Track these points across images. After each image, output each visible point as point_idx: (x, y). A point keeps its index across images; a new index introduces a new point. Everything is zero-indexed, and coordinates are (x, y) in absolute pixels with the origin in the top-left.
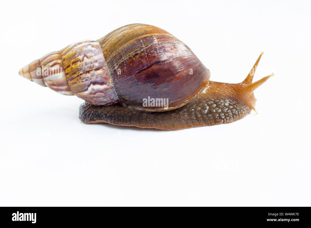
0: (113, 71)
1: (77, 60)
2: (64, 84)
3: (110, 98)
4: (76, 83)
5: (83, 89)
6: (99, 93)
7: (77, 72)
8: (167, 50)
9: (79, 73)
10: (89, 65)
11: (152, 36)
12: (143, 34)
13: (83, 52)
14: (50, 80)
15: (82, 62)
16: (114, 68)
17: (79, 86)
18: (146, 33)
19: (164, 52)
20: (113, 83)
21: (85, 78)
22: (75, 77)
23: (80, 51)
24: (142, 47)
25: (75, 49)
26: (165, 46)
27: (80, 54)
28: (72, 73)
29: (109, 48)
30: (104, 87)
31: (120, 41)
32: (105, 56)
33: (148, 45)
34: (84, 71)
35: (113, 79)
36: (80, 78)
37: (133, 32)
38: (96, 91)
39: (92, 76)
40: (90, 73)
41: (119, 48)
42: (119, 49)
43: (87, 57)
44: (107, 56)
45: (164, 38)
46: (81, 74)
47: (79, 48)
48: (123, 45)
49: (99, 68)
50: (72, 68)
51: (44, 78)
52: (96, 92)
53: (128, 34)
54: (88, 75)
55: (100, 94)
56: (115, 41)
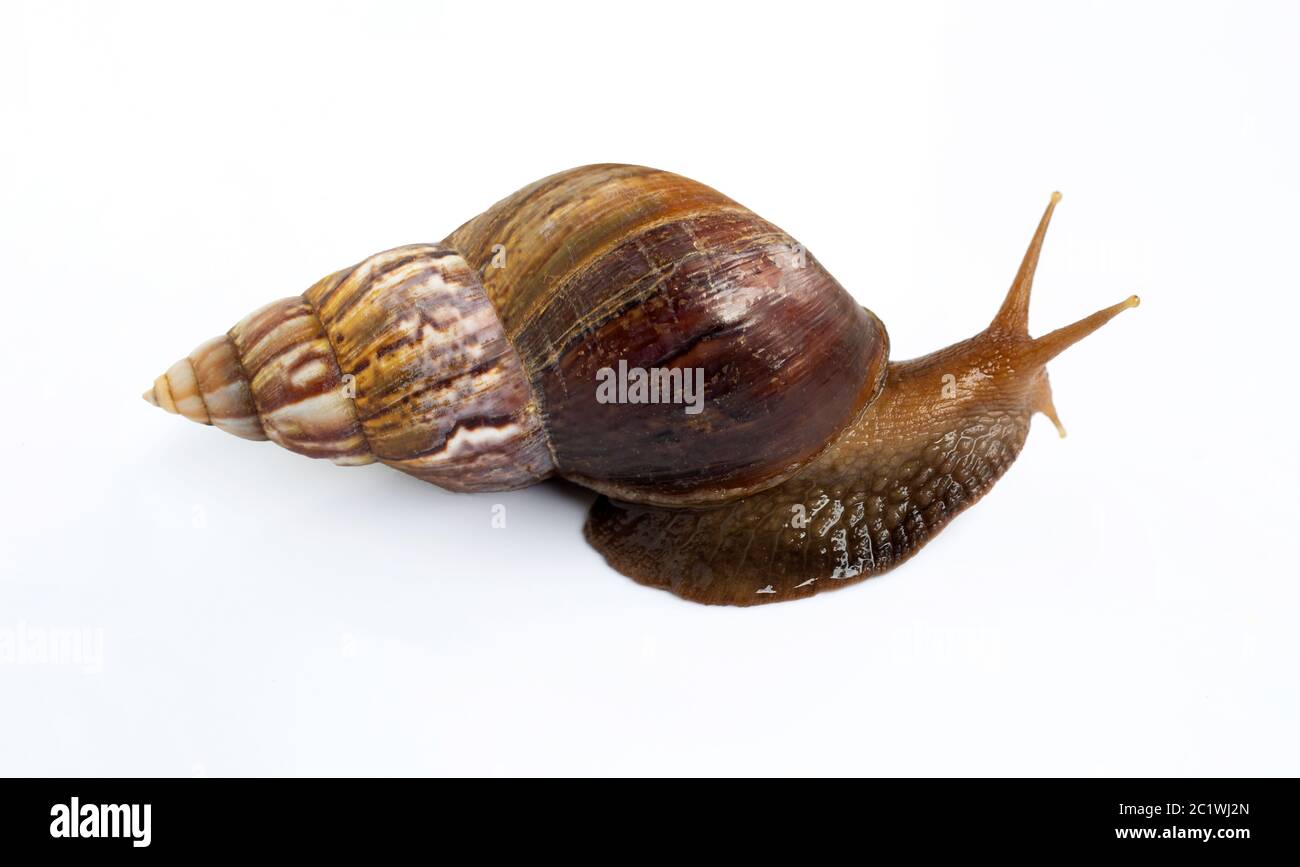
0: (542, 370)
1: (397, 339)
2: (346, 433)
3: (529, 469)
4: (398, 428)
5: (426, 447)
6: (487, 456)
7: (401, 385)
8: (742, 277)
9: (407, 389)
10: (447, 357)
11: (676, 226)
12: (640, 219)
13: (413, 304)
14: (289, 422)
15: (417, 348)
16: (544, 358)
17: (410, 436)
18: (653, 211)
19: (735, 287)
20: (542, 413)
21: (435, 406)
22: (394, 406)
23: (403, 300)
24: (650, 273)
25: (378, 291)
26: (734, 261)
27: (405, 312)
28: (380, 390)
29: (515, 283)
30: (510, 431)
31: (555, 250)
32: (503, 314)
33: (672, 266)
34: (430, 379)
35: (542, 402)
36: (415, 408)
37: (599, 214)
38: (477, 449)
39: (463, 395)
40: (454, 386)
41: (558, 280)
42: (555, 283)
43: (436, 326)
44: (511, 314)
45: (723, 229)
46: (417, 394)
47: (394, 286)
48: (570, 268)
49: (487, 364)
50: (377, 372)
51: (265, 412)
52: (478, 454)
53: (582, 222)
54: (448, 395)
55: (493, 458)
56: (534, 252)
